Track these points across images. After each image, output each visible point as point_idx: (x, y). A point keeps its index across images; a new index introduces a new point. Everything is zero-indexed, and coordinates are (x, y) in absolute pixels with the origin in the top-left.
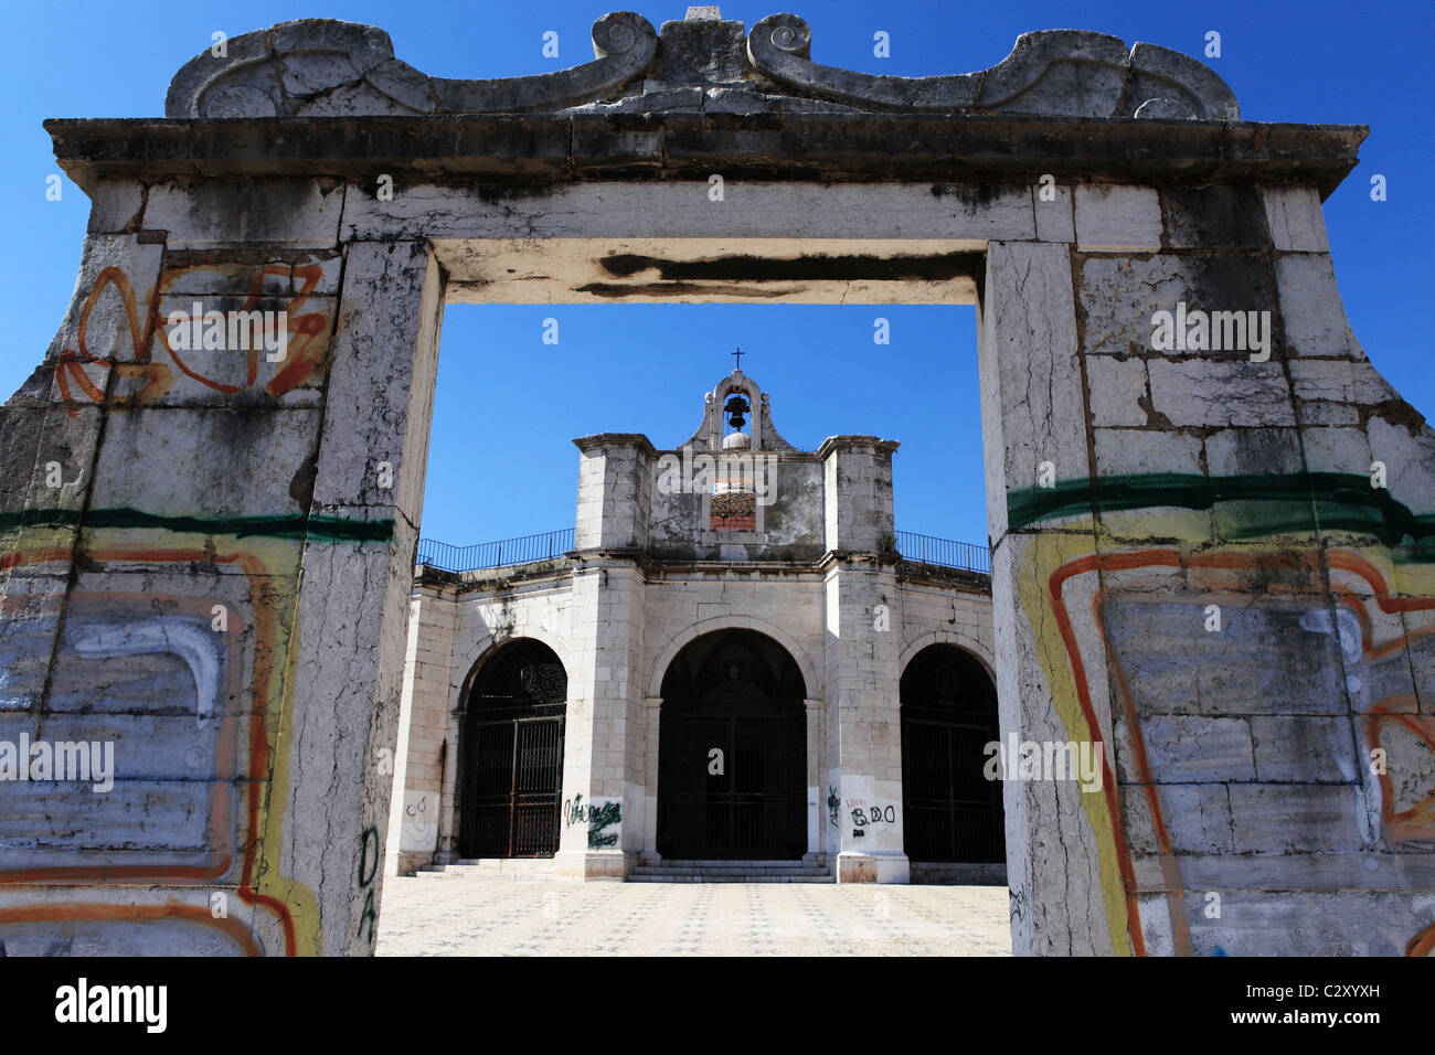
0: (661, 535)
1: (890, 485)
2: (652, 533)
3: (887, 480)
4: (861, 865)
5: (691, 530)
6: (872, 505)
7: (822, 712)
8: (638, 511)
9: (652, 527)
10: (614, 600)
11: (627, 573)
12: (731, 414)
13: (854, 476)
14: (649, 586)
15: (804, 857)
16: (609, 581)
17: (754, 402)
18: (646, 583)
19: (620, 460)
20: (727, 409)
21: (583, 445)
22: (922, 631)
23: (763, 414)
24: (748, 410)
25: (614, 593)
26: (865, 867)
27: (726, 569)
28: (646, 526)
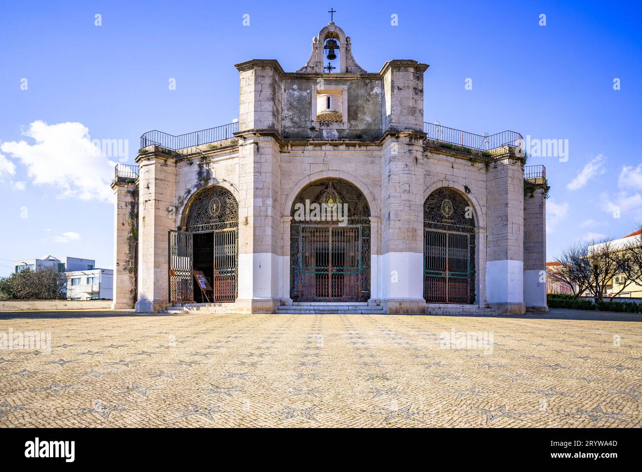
0: (287, 123)
1: (422, 91)
2: (283, 122)
3: (420, 88)
4: (400, 304)
5: (306, 121)
6: (411, 103)
7: (379, 224)
8: (275, 108)
9: (283, 120)
10: (263, 160)
11: (269, 145)
12: (328, 50)
13: (401, 86)
14: (282, 154)
15: (368, 301)
16: (260, 149)
17: (341, 43)
18: (281, 152)
19: (263, 77)
20: (325, 47)
21: (241, 67)
22: (435, 180)
23: (348, 50)
24: (338, 47)
25: (262, 156)
26: (402, 305)
27: (327, 143)
28: (280, 118)
